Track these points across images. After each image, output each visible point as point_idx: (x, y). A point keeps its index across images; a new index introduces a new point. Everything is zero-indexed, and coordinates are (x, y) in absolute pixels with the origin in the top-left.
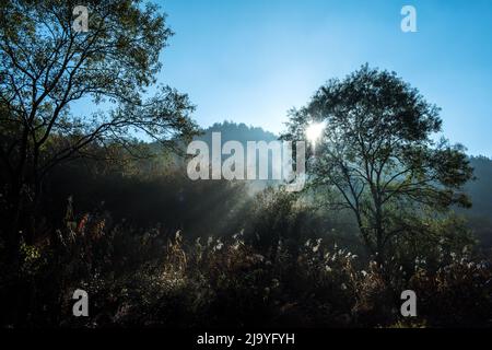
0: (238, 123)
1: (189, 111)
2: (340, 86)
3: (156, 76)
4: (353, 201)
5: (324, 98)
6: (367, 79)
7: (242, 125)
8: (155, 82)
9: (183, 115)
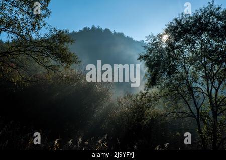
0: (104, 29)
1: (70, 44)
2: (190, 18)
3: (46, 20)
4: (195, 112)
5: (176, 28)
6: (212, 14)
7: (107, 31)
8: (44, 25)
9: (65, 47)
